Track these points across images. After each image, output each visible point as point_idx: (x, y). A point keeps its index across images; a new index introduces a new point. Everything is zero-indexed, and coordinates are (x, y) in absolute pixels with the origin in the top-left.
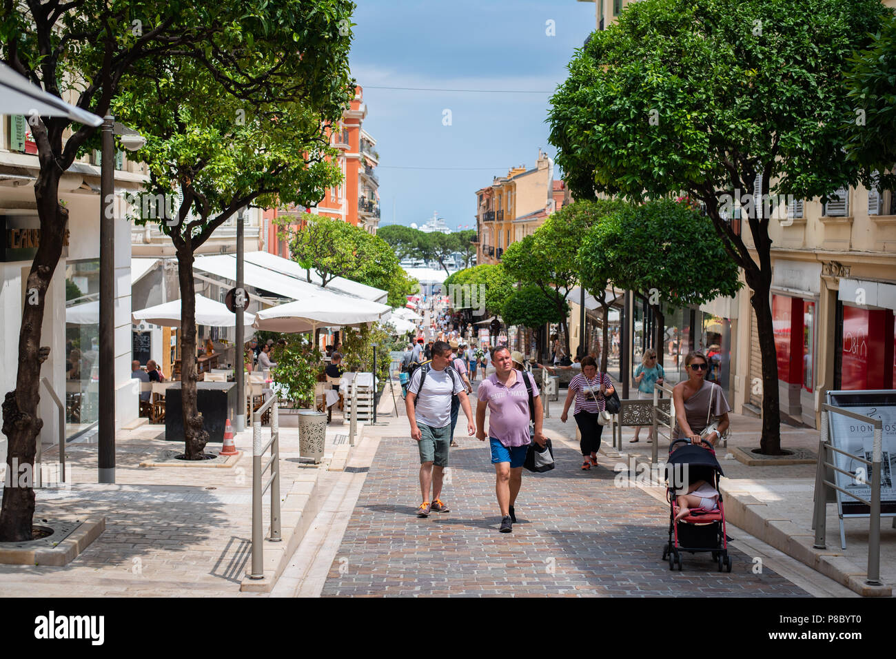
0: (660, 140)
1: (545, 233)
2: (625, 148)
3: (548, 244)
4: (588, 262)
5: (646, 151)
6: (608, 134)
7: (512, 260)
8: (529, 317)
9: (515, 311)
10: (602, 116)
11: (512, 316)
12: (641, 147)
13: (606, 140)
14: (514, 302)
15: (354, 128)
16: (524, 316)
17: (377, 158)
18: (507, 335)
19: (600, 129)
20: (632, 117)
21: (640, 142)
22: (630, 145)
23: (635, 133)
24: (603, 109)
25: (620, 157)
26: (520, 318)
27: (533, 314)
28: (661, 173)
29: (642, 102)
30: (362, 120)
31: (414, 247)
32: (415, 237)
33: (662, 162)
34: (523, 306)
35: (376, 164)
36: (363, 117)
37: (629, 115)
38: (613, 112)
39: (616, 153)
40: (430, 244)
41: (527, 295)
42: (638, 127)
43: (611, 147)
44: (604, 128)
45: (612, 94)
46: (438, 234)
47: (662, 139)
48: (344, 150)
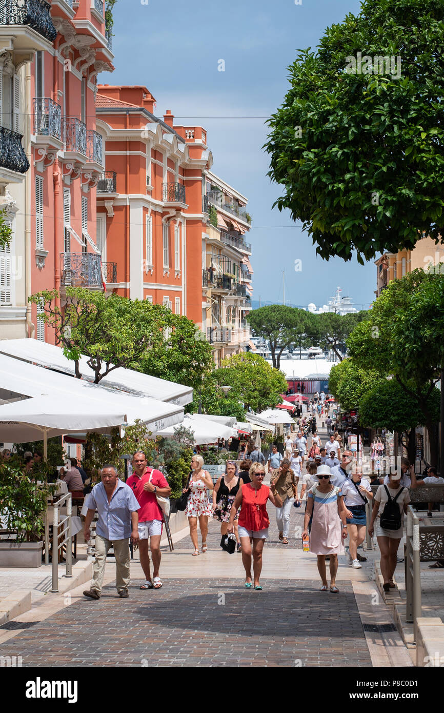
0: (385, 169)
1: (382, 308)
2: (343, 181)
3: (384, 322)
4: (401, 343)
5: (369, 184)
6: (320, 162)
7: (357, 345)
8: (393, 418)
9: (375, 411)
10: (315, 139)
11: (371, 417)
12: (362, 180)
13: (318, 171)
14: (374, 398)
15: (196, 181)
16: (386, 417)
17: (248, 220)
18: (384, 442)
19: (311, 156)
20: (351, 138)
21: (363, 172)
22: (348, 176)
23: (356, 160)
24: (317, 128)
25: (335, 194)
26: (381, 420)
27: (398, 415)
28: (388, 214)
29: (364, 117)
30: (205, 171)
31: (300, 333)
32: (302, 320)
33: (389, 198)
34: (386, 403)
35: (248, 228)
36: (208, 166)
37: (347, 136)
38: (327, 132)
39: (330, 187)
40: (320, 328)
41: (390, 390)
42: (361, 152)
43: (324, 180)
44: (316, 155)
45: (328, 108)
46: (330, 315)
47: (388, 168)
48: (178, 209)
